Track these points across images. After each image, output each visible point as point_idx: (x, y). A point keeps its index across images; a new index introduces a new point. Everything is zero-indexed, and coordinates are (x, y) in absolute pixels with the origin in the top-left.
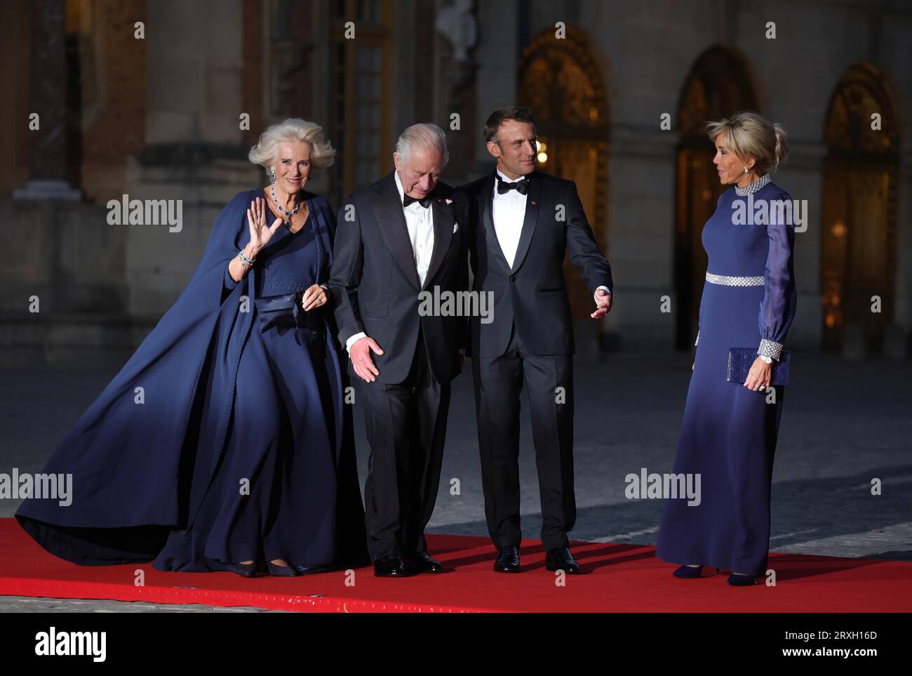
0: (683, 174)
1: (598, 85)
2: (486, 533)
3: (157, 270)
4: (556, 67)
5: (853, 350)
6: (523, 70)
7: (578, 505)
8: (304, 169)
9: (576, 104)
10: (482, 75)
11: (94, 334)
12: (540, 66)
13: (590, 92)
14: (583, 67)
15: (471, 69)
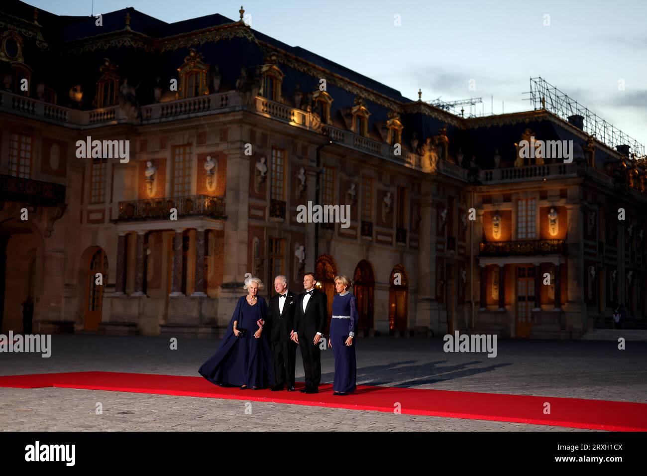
0: (355, 291)
1: (335, 269)
2: (304, 381)
3: (225, 314)
4: (324, 264)
5: (397, 335)
6: (316, 265)
7: (322, 373)
8: (256, 290)
9: (329, 273)
10: (306, 266)
11: (209, 330)
12: (320, 264)
13: (333, 271)
14: (331, 264)
15: (303, 265)
